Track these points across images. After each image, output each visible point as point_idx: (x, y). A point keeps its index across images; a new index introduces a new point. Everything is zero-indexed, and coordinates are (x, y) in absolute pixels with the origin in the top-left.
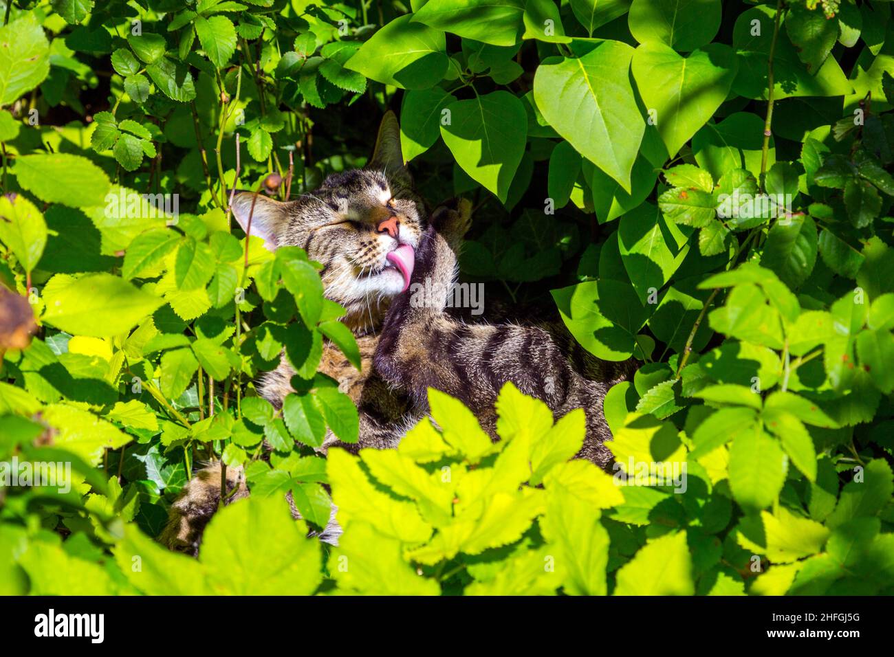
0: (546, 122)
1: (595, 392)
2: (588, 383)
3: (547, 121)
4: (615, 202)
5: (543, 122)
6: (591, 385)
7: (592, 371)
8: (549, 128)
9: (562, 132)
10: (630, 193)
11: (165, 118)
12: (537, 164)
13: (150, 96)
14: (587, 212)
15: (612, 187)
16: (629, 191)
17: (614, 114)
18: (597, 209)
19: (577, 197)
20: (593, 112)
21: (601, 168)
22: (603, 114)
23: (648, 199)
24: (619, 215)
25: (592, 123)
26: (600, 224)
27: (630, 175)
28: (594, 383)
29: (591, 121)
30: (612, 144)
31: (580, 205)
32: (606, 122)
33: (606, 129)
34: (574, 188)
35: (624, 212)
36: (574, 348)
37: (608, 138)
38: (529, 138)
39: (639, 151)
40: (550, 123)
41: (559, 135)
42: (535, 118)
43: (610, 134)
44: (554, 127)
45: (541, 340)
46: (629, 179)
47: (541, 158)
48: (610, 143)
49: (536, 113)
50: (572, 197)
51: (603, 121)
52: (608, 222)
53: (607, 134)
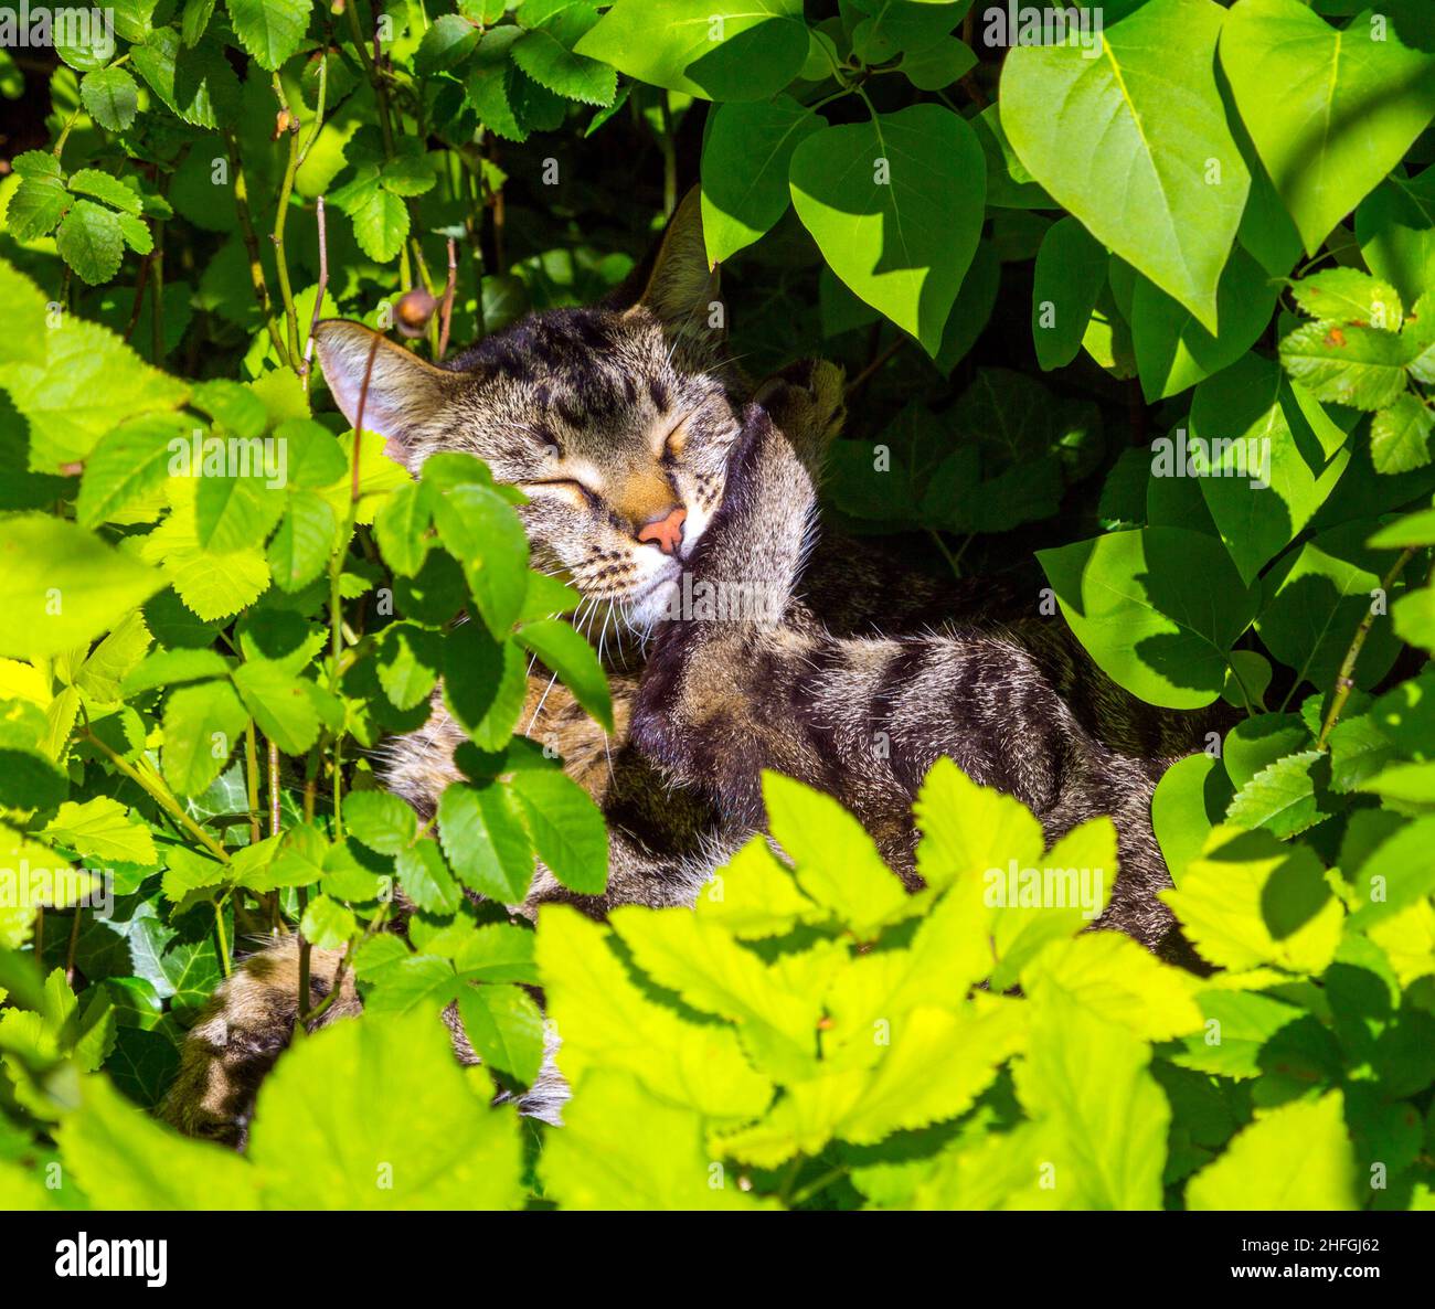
0: (1026, 174)
1: (1123, 780)
2: (1107, 761)
3: (1030, 171)
4: (1182, 352)
5: (1021, 174)
6: (1114, 764)
7: (1115, 734)
8: (1034, 188)
9: (1063, 199)
10: (1215, 333)
11: (171, 163)
12: (1008, 267)
13: (139, 116)
14: (1120, 377)
15: (1176, 319)
16: (1213, 328)
17: (1182, 157)
18: (1143, 367)
19: (1098, 341)
20: (1134, 153)
21: (1151, 277)
22: (1155, 157)
23: (1257, 347)
24: (1192, 382)
25: (1130, 178)
26: (1149, 402)
27: (1214, 294)
28: (1120, 760)
29: (1128, 174)
30: (1175, 223)
31: (1104, 359)
32: (1163, 174)
33: (1161, 190)
34: (1091, 322)
35: (1203, 377)
36: (1071, 684)
37: (1167, 210)
38: (989, 209)
39: (1236, 239)
40: (1036, 177)
41: (1059, 206)
42: (1003, 164)
43: (1169, 201)
44: (1045, 185)
45: (999, 668)
46: (1214, 303)
47: (1019, 255)
48: (1171, 220)
49: (1006, 153)
50: (1085, 343)
51: (1155, 173)
52: (1167, 399)
53: (1165, 202)
